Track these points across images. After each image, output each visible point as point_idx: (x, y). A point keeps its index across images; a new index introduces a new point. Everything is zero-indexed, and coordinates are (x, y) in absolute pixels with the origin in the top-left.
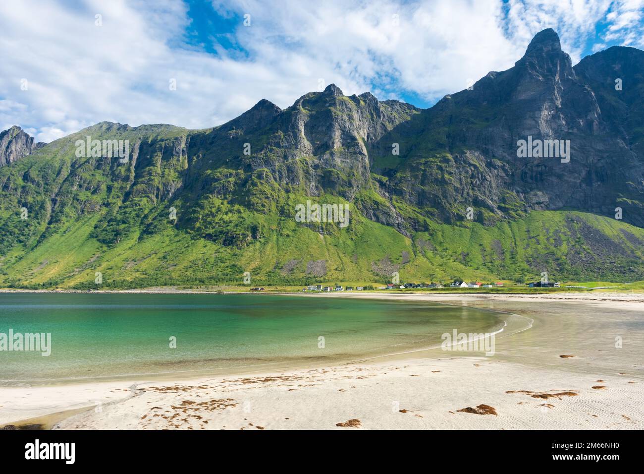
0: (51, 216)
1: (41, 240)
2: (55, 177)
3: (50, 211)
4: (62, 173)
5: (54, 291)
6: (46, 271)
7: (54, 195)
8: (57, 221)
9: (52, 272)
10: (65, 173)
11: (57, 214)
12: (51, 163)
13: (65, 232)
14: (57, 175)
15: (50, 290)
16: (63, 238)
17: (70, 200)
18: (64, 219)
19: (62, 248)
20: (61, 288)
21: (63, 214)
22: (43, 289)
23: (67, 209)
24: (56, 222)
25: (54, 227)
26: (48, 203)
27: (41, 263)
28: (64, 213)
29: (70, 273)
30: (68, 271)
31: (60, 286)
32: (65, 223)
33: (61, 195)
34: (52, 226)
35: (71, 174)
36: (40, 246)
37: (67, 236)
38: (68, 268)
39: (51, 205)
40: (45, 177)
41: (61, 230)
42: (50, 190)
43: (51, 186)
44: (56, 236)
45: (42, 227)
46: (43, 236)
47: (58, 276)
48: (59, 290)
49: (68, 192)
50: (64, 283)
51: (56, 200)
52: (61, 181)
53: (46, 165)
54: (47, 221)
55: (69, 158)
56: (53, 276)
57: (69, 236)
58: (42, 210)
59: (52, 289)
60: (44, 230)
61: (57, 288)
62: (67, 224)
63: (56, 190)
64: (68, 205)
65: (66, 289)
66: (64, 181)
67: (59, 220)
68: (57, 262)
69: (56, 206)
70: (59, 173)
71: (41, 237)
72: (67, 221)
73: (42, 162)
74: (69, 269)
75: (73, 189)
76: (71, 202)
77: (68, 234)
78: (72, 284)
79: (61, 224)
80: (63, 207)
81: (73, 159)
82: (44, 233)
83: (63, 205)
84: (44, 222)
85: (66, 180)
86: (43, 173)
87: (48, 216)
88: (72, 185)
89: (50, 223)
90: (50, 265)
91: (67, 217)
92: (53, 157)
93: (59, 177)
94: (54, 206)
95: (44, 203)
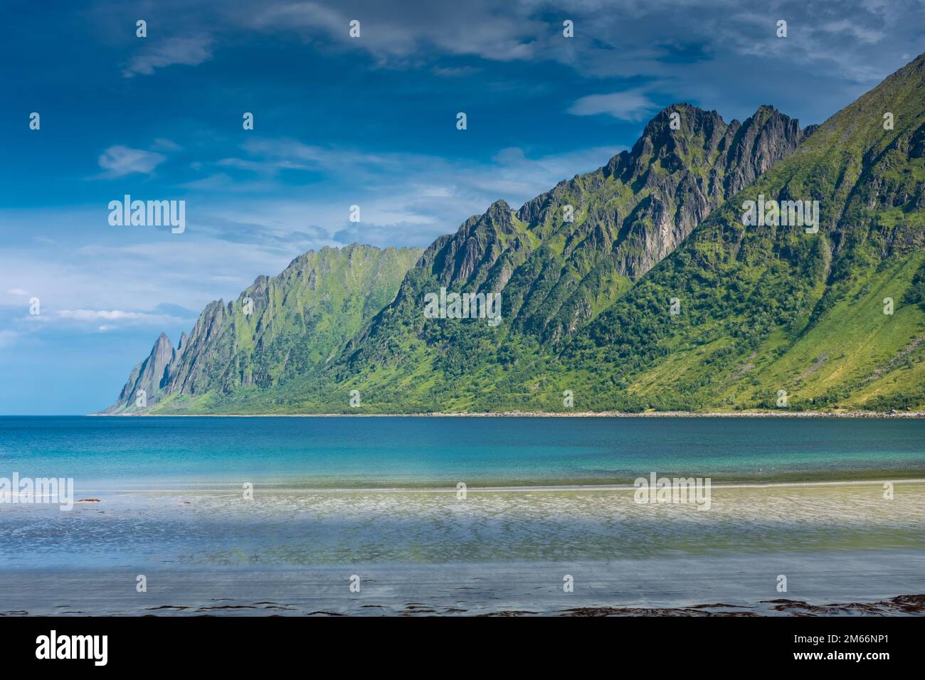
0: (833, 268)
1: (816, 316)
2: (833, 190)
3: (830, 257)
4: (846, 178)
5: (830, 414)
6: (822, 374)
7: (834, 225)
8: (845, 276)
9: (832, 377)
10: (852, 177)
11: (840, 262)
12: (824, 162)
13: (857, 297)
14: (837, 186)
15: (823, 413)
16: (854, 309)
17: (865, 230)
18: (855, 271)
19: (852, 329)
20: (844, 407)
21: (854, 262)
22: (812, 409)
23: (860, 250)
24: (842, 277)
25: (838, 288)
26: (825, 243)
27: (815, 361)
28: (856, 259)
29: (865, 377)
30: (862, 374)
31: (842, 404)
32: (859, 278)
33: (848, 223)
34: (834, 286)
35: (862, 176)
36: (814, 327)
37: (860, 305)
38: (861, 368)
39: (831, 246)
40: (816, 192)
41: (851, 293)
42: (828, 217)
43: (827, 209)
44: (842, 306)
45: (817, 291)
46: (820, 309)
47: (843, 384)
48: (838, 413)
49: (859, 216)
50: (850, 398)
51: (840, 235)
52: (845, 196)
53: (816, 169)
54: (825, 277)
55: (858, 146)
56: (834, 384)
57: (865, 304)
58: (815, 257)
59: (827, 410)
60: (820, 296)
61: (836, 408)
62: (861, 280)
63: (838, 216)
64: (860, 241)
65: (850, 410)
66: (851, 195)
67: (846, 274)
68: (843, 356)
69: (840, 247)
70: (841, 179)
71: (815, 310)
72: (861, 274)
73: (809, 166)
74: (863, 370)
75: (868, 208)
76: (866, 235)
77: (863, 299)
78: (863, 400)
79: (851, 281)
80: (851, 247)
81: (866, 147)
82: (821, 301)
83: (852, 242)
84: (821, 281)
85: (854, 191)
86: (811, 185)
87: (827, 267)
88: (866, 200)
89: (830, 281)
90: (830, 362)
91: (860, 265)
92: (829, 151)
93: (842, 188)
94: (837, 246)
95: (817, 244)
